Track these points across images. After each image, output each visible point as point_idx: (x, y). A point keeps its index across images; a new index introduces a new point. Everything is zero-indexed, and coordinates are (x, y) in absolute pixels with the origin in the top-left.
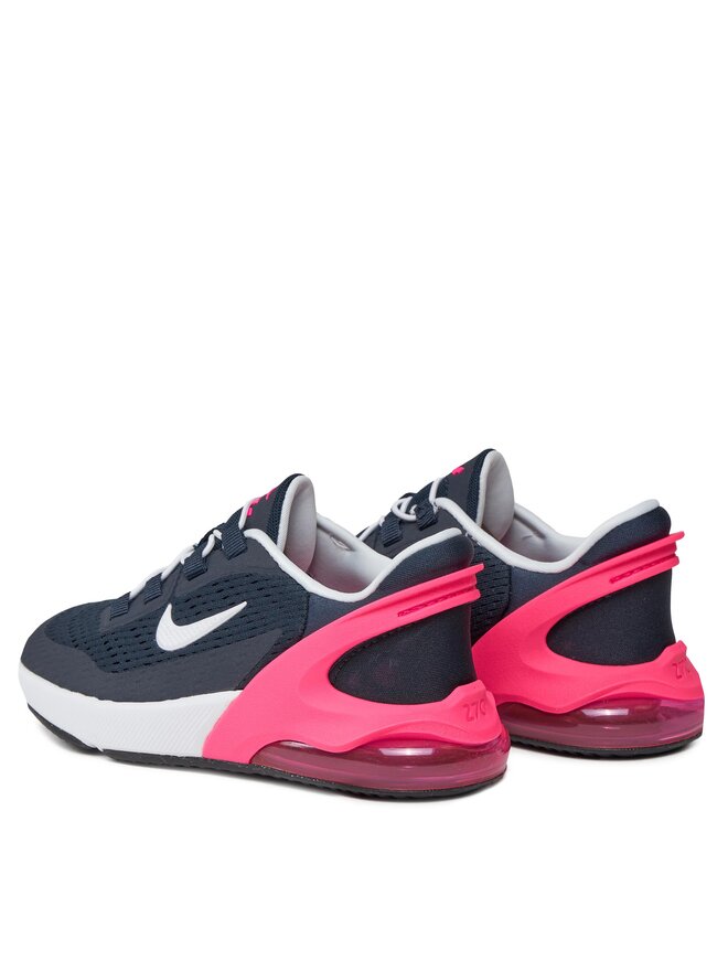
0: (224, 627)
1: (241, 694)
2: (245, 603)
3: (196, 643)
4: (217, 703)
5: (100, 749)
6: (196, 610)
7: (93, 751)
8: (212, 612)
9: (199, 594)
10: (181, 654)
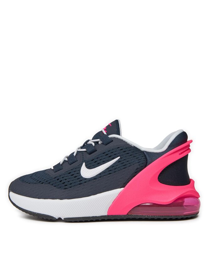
0: (112, 166)
1: (124, 189)
2: (119, 157)
3: (100, 174)
4: (115, 193)
5: (63, 219)
6: (97, 163)
7: (60, 220)
8: (104, 162)
9: (97, 157)
10: (94, 178)
